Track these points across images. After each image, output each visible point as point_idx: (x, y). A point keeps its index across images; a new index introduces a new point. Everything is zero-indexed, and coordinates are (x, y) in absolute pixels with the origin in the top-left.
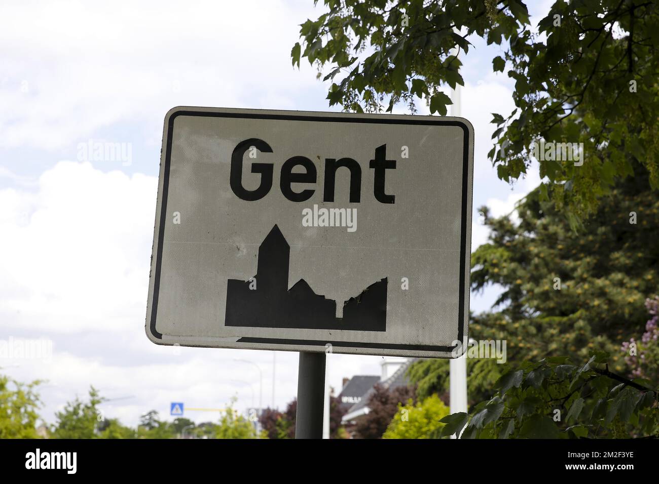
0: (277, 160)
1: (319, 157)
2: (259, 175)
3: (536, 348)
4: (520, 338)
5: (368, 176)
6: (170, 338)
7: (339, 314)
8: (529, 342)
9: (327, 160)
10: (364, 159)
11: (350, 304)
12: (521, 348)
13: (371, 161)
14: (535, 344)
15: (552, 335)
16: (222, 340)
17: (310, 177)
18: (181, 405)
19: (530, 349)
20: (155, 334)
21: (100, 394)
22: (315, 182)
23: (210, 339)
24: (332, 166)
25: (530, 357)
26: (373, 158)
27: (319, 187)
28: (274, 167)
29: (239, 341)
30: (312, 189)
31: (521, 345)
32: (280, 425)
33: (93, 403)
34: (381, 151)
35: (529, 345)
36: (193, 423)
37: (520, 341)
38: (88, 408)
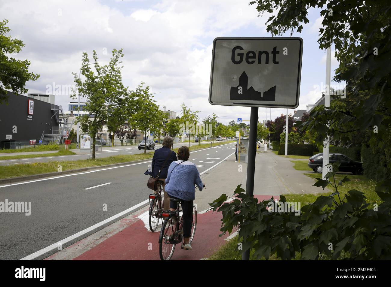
0: (244, 52)
1: (257, 51)
2: (240, 57)
3: (355, 101)
4: (350, 98)
5: (271, 56)
6: (215, 103)
7: (262, 96)
8: (353, 99)
9: (259, 52)
10: (270, 51)
11: (265, 93)
12: (350, 101)
13: (272, 52)
14: (355, 100)
15: (361, 97)
16: (229, 103)
17: (254, 57)
18: (241, 119)
19: (353, 102)
20: (211, 102)
21: (216, 115)
22: (255, 58)
23: (228, 103)
24: (260, 53)
25: (353, 104)
26: (273, 51)
27: (256, 60)
28: (244, 54)
29: (234, 104)
30: (254, 60)
31: (350, 100)
32: (273, 126)
33: (214, 118)
34: (275, 48)
35: (353, 101)
36: (246, 125)
37: (350, 99)
38: (213, 119)
